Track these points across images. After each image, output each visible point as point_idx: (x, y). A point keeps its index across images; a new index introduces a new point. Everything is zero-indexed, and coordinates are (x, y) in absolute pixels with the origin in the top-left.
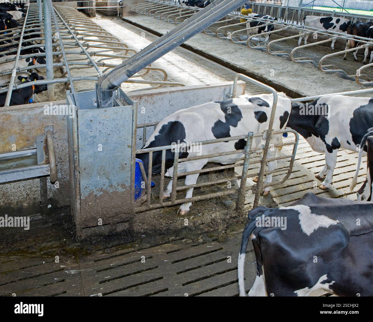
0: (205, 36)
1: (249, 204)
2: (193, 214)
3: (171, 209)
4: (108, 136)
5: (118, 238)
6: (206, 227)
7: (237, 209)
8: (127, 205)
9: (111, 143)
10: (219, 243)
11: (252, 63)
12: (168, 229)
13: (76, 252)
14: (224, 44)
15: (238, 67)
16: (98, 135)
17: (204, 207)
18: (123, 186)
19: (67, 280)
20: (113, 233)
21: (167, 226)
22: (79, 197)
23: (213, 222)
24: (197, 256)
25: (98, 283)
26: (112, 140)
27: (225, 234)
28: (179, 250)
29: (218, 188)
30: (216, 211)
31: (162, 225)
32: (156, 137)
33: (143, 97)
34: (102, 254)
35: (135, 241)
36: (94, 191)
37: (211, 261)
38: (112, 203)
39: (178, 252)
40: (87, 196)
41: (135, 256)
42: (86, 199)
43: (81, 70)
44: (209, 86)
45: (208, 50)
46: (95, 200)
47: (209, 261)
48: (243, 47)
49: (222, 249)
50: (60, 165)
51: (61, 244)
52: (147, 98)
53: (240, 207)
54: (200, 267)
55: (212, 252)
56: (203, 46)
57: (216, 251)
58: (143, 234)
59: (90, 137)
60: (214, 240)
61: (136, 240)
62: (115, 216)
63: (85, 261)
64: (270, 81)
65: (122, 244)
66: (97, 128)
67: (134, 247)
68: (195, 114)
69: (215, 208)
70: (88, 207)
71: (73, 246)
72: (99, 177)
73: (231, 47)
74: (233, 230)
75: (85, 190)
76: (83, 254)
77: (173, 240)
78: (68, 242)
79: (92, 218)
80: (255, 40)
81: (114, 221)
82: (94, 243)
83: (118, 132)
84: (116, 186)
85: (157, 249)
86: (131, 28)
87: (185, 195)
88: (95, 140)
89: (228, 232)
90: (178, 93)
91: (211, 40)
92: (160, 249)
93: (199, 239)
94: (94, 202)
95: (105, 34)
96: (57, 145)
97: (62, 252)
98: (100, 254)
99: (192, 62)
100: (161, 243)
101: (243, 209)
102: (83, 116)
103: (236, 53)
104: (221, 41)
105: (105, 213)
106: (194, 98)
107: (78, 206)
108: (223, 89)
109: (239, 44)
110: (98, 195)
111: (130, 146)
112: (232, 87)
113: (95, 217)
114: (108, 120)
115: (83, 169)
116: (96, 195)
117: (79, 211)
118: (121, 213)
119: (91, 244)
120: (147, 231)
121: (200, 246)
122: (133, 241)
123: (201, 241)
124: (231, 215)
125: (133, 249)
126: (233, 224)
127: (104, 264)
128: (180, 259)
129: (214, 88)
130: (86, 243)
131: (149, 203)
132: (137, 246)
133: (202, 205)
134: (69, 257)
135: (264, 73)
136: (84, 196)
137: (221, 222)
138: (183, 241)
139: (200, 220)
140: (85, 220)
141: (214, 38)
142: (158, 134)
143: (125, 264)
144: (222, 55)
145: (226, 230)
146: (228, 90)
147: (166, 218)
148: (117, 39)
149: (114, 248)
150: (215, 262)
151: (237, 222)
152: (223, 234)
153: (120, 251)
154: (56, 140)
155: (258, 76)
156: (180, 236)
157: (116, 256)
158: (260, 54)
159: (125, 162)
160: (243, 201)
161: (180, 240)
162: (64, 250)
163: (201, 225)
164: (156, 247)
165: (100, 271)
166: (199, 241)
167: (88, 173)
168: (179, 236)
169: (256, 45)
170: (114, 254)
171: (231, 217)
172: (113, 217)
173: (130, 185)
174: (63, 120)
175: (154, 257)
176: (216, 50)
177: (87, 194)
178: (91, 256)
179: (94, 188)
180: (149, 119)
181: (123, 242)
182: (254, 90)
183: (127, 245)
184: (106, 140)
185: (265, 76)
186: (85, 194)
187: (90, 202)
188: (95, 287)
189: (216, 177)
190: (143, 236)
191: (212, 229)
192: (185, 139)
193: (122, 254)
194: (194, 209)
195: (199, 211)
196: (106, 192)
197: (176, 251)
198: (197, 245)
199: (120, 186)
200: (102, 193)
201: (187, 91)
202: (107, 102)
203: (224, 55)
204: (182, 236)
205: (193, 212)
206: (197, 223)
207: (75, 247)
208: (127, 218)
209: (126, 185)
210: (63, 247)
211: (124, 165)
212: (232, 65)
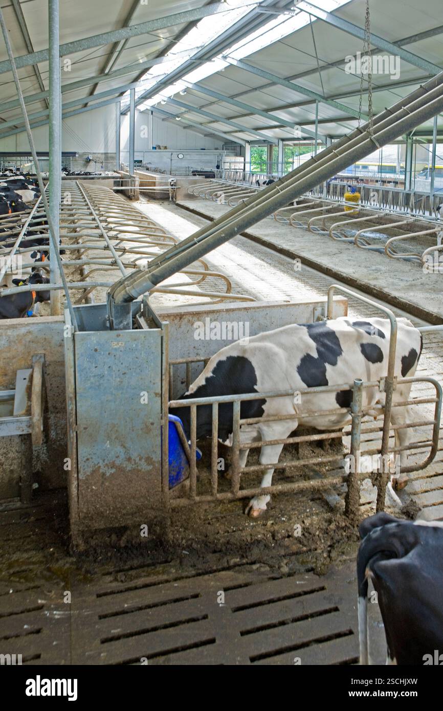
0: (293, 230)
1: (369, 503)
2: (272, 516)
3: (235, 505)
4: (122, 376)
5: (142, 554)
6: (295, 544)
7: (347, 512)
8: (157, 495)
9: (127, 387)
10: (318, 577)
11: (365, 270)
12: (228, 543)
13: (68, 575)
14: (323, 241)
15: (345, 275)
16: (106, 373)
17: (291, 504)
18: (149, 460)
19: (45, 632)
20: (133, 542)
21: (227, 536)
22: (76, 476)
23: (306, 534)
24: (279, 600)
25: (99, 642)
26: (129, 383)
27: (328, 559)
28: (246, 585)
29: (314, 471)
30: (312, 514)
31: (218, 533)
32: (207, 380)
33: (184, 317)
34: (111, 582)
35: (170, 562)
36: (100, 467)
37: (303, 612)
38: (131, 490)
39: (244, 589)
40: (89, 474)
41: (168, 592)
42: (87, 480)
43: (109, 272)
44: (289, 303)
45: (299, 250)
46: (103, 483)
47: (299, 613)
48: (351, 246)
49: (323, 589)
50: (55, 417)
51: (44, 557)
52: (191, 318)
53: (353, 510)
54: (283, 623)
55: (306, 593)
56: (291, 244)
57: (312, 592)
58: (184, 549)
59: (95, 376)
60: (308, 571)
61: (172, 559)
62: (135, 513)
63: (81, 593)
64: (395, 298)
65: (148, 565)
66: (104, 363)
67: (169, 573)
68: (268, 344)
69: (311, 508)
70: (91, 493)
71: (65, 563)
72: (110, 442)
73: (333, 246)
74: (343, 553)
75: (86, 464)
76: (80, 580)
77: (236, 565)
78: (56, 555)
79: (98, 514)
80: (369, 237)
81: (135, 522)
82: (100, 560)
83: (138, 371)
84: (137, 460)
85: (208, 580)
86: (188, 216)
87: (260, 482)
88: (101, 381)
89: (333, 554)
90: (240, 312)
91: (303, 236)
92: (212, 580)
93: (282, 567)
94: (101, 486)
95: (147, 223)
96: (51, 384)
97: (45, 572)
98: (108, 583)
99: (275, 266)
100: (215, 568)
101: (360, 513)
102: (82, 342)
103: (339, 255)
104: (318, 237)
105: (118, 506)
106: (265, 321)
107: (74, 490)
108: (312, 308)
109: (344, 242)
110: (108, 474)
111: (158, 394)
112: (326, 306)
113: (102, 513)
114: (122, 349)
115: (82, 429)
116: (104, 474)
117: (76, 499)
118: (147, 508)
119: (95, 561)
120: (192, 543)
121: (284, 580)
122: (166, 562)
123: (285, 569)
124: (338, 523)
125: (165, 577)
126: (341, 542)
127: (113, 603)
128: (247, 603)
129: (297, 307)
130: (88, 559)
131: (194, 494)
132: (174, 571)
133: (287, 501)
134: (54, 584)
135: (384, 285)
136: (85, 473)
137: (321, 535)
138: (255, 567)
139: (284, 529)
140: (85, 518)
141: (308, 233)
142: (212, 375)
143: (149, 607)
144: (320, 258)
145: (329, 552)
146: (319, 309)
147: (226, 520)
148: (162, 230)
149: (133, 573)
150: (312, 616)
151: (349, 538)
152: (325, 558)
153: (143, 579)
154: (49, 376)
155: (376, 290)
156: (249, 557)
157: (136, 588)
158: (377, 257)
159: (151, 421)
160: (358, 498)
161: (249, 566)
162: (49, 569)
163: (286, 539)
164: (206, 577)
165: (105, 616)
166: (282, 569)
167: (91, 435)
168: (247, 557)
169: (369, 244)
170: (132, 584)
171: (338, 527)
172: (132, 514)
173: (160, 459)
174: (60, 346)
175: (201, 596)
176: (309, 251)
177: (89, 471)
178: (92, 586)
179: (101, 461)
180: (195, 351)
181: (150, 561)
182: (371, 311)
183: (156, 567)
184: (119, 382)
185: (386, 290)
186: (86, 470)
187: (95, 484)
188: (91, 650)
189: (311, 452)
190: (184, 552)
191: (305, 549)
192: (256, 385)
193: (146, 586)
194: (275, 507)
195: (283, 512)
196: (121, 469)
197: (240, 586)
198: (278, 579)
199: (143, 460)
200: (113, 471)
201: (254, 310)
202: (121, 322)
203: (321, 258)
204: (254, 558)
205: (272, 512)
206: (279, 535)
207: (68, 565)
208: (156, 517)
209: (154, 459)
210: (47, 562)
211: (148, 424)
212: (335, 273)
